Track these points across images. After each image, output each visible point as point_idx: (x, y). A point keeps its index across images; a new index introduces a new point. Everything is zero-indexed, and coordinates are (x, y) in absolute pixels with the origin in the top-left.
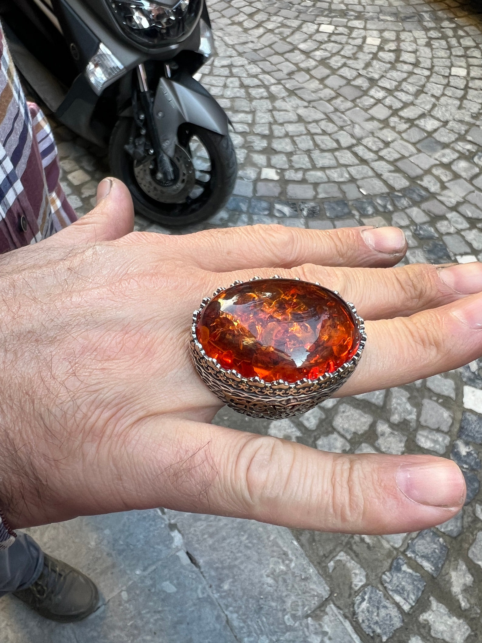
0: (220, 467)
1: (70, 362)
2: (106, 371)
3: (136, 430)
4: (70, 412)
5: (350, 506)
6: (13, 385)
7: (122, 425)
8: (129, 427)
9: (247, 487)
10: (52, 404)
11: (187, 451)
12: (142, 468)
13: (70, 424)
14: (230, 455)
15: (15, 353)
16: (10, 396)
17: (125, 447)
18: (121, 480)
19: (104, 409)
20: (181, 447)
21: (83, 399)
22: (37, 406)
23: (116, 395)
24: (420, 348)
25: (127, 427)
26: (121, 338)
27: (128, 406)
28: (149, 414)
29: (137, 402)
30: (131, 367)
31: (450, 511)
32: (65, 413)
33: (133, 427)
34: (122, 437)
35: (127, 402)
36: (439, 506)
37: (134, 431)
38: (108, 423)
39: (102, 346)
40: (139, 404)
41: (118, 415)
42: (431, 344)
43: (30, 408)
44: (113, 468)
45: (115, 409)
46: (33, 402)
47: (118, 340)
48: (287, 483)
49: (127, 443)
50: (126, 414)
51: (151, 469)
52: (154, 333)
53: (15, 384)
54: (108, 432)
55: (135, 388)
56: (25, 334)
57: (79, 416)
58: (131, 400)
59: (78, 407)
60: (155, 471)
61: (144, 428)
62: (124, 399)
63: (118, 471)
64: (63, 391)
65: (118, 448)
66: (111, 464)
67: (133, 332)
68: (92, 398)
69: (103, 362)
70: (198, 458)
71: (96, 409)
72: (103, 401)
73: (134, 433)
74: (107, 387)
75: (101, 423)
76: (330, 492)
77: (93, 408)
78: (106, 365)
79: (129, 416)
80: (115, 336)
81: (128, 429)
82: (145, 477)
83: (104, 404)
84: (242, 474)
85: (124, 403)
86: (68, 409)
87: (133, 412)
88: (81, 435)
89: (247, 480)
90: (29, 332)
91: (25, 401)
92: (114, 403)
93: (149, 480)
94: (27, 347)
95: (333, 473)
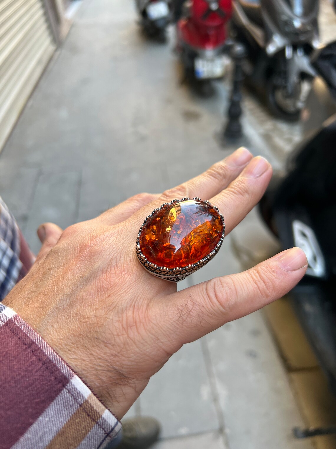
0: (202, 303)
2: (112, 295)
5: (267, 288)
9: (220, 305)
11: (182, 306)
12: (166, 327)
14: (203, 295)
17: (151, 322)
18: (158, 339)
19: (126, 312)
20: (178, 306)
23: (127, 301)
24: (241, 196)
25: (145, 312)
27: (137, 302)
31: (305, 268)
35: (134, 301)
36: (300, 268)
38: (134, 316)
41: (136, 310)
42: (244, 193)
44: (152, 336)
45: (132, 308)
48: (237, 293)
49: (151, 320)
50: (139, 307)
51: (170, 325)
54: (137, 320)
58: (135, 299)
60: (173, 325)
63: (154, 336)
65: (148, 325)
66: (149, 334)
67: (109, 269)
71: (122, 315)
72: (123, 309)
73: (150, 313)
74: (119, 302)
76: (256, 286)
78: (109, 293)
81: (146, 313)
82: (169, 330)
84: (215, 300)
85: (133, 303)
87: (142, 304)
89: (218, 301)
93: (172, 330)
95: (252, 278)
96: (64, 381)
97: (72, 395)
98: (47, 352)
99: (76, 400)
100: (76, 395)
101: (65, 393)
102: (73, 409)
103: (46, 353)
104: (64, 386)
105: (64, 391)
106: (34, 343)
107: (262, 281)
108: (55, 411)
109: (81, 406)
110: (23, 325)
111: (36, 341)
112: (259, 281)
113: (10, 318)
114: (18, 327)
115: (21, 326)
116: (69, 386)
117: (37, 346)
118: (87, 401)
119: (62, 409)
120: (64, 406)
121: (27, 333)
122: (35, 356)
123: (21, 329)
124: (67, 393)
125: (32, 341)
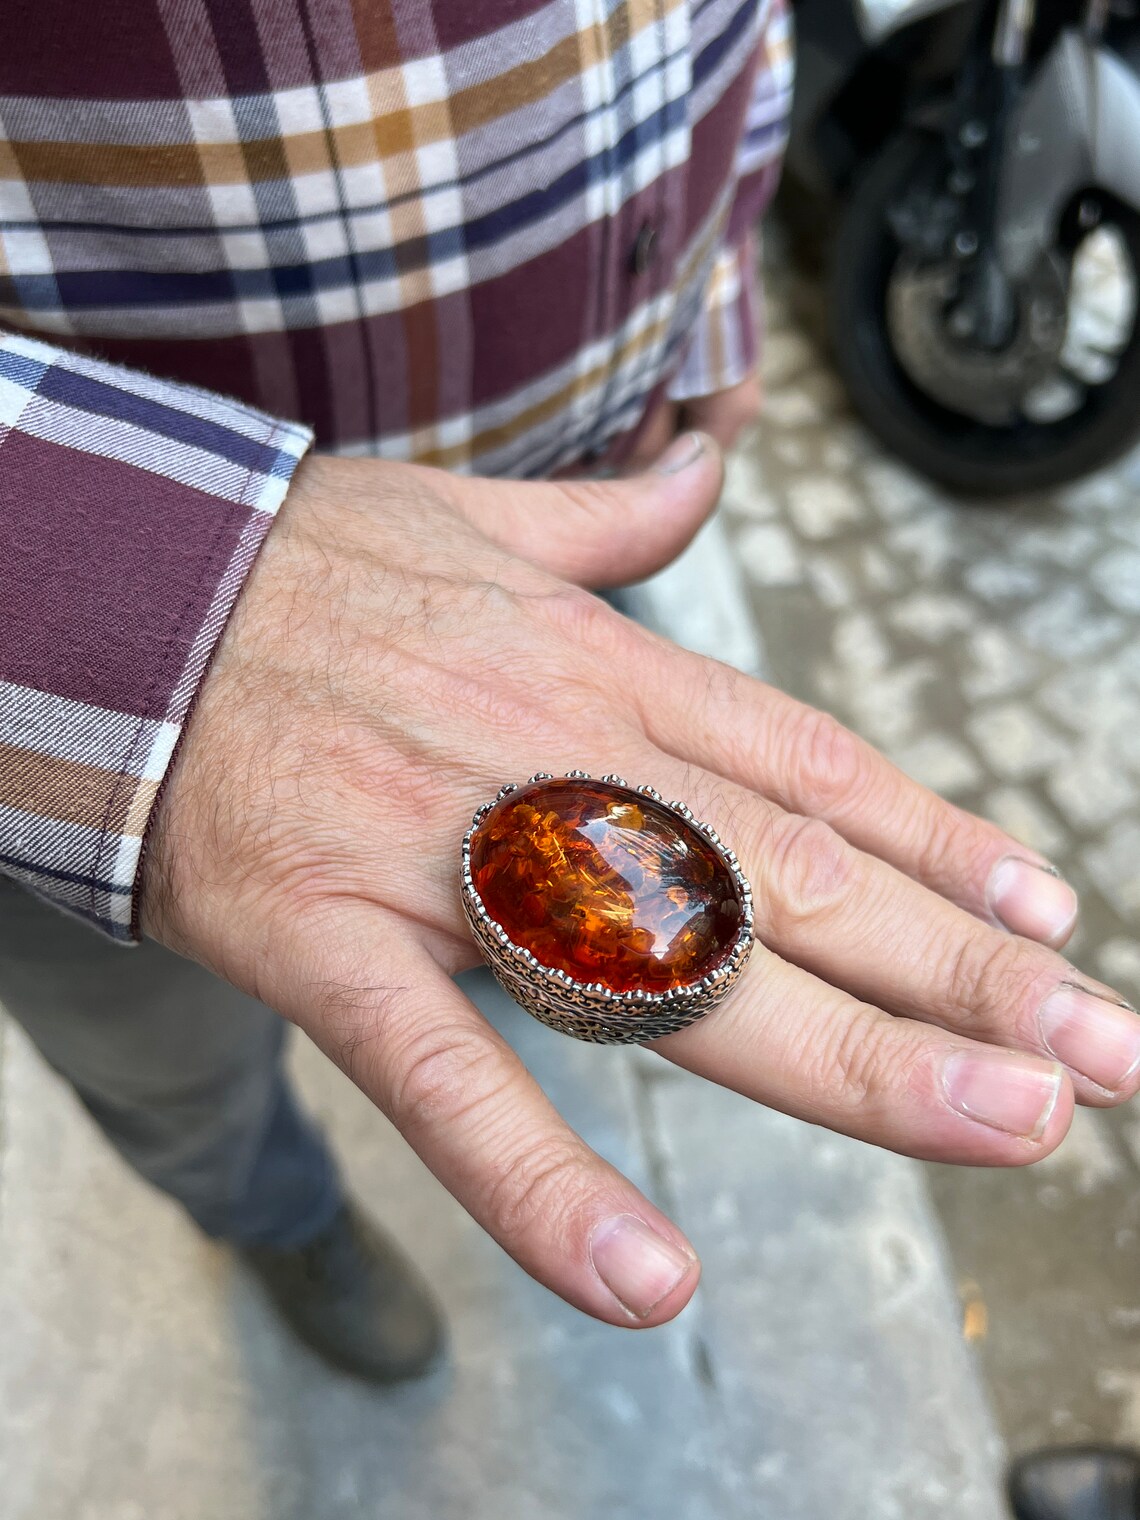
1: (305, 755)
2: (342, 800)
3: (326, 906)
4: (254, 827)
5: (515, 1208)
6: (215, 738)
7: (315, 886)
8: (322, 896)
9: (404, 1079)
10: (239, 801)
11: (366, 979)
12: (300, 959)
13: (244, 840)
14: (414, 1027)
15: (249, 694)
16: (201, 751)
17: (297, 918)
18: (266, 955)
19: (302, 849)
20: (364, 968)
21: (286, 819)
22: (222, 788)
23: (331, 840)
25: (318, 894)
26: (397, 768)
27: (340, 865)
28: (363, 895)
29: (356, 867)
30: (378, 818)
32: (247, 824)
33: (327, 900)
34: (302, 902)
35: (342, 859)
36: (620, 1297)
37: (324, 905)
38: (296, 872)
39: (364, 761)
40: (356, 871)
41: (317, 869)
43: (212, 785)
44: (266, 932)
45: (317, 858)
46: (222, 779)
47: (391, 769)
49: (302, 914)
50: (330, 875)
51: (309, 969)
52: (451, 789)
53: (219, 738)
54: (289, 882)
55: (365, 847)
56: (279, 673)
57: (263, 838)
58: (349, 860)
59: (269, 827)
60: (310, 975)
61: (340, 909)
62: (339, 852)
63: (269, 941)
64: (265, 793)
65: (287, 912)
66: (266, 925)
68: (297, 824)
69: (348, 785)
70: (373, 998)
71: (292, 842)
72: (307, 838)
73: (321, 907)
74: (327, 821)
75: (286, 864)
77: (289, 838)
78: (349, 791)
79: (333, 881)
80: (394, 759)
82: (297, 973)
83: (307, 842)
84: (411, 1059)
85: (336, 858)
86: (255, 819)
87: (342, 879)
88: (253, 863)
90: (287, 674)
91: (214, 771)
92: (321, 849)
93: (300, 981)
94: (269, 694)
95: (528, 1154)
96: (155, 710)
97: (135, 742)
98: (201, 638)
99: (130, 757)
100: (137, 750)
101: (133, 725)
102: (107, 763)
103: (198, 638)
104: (145, 713)
105: (135, 720)
106: (211, 598)
107: (527, 1185)
108: (88, 724)
109: (122, 773)
110: (247, 548)
111: (217, 598)
112: (523, 1176)
113: (256, 506)
114: (237, 540)
115: (242, 546)
116: (150, 723)
117: (207, 607)
118: (137, 781)
119: (98, 737)
120: (104, 738)
121: (230, 569)
122: (182, 617)
123: (235, 548)
124: (135, 728)
125: (213, 590)
